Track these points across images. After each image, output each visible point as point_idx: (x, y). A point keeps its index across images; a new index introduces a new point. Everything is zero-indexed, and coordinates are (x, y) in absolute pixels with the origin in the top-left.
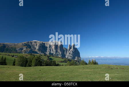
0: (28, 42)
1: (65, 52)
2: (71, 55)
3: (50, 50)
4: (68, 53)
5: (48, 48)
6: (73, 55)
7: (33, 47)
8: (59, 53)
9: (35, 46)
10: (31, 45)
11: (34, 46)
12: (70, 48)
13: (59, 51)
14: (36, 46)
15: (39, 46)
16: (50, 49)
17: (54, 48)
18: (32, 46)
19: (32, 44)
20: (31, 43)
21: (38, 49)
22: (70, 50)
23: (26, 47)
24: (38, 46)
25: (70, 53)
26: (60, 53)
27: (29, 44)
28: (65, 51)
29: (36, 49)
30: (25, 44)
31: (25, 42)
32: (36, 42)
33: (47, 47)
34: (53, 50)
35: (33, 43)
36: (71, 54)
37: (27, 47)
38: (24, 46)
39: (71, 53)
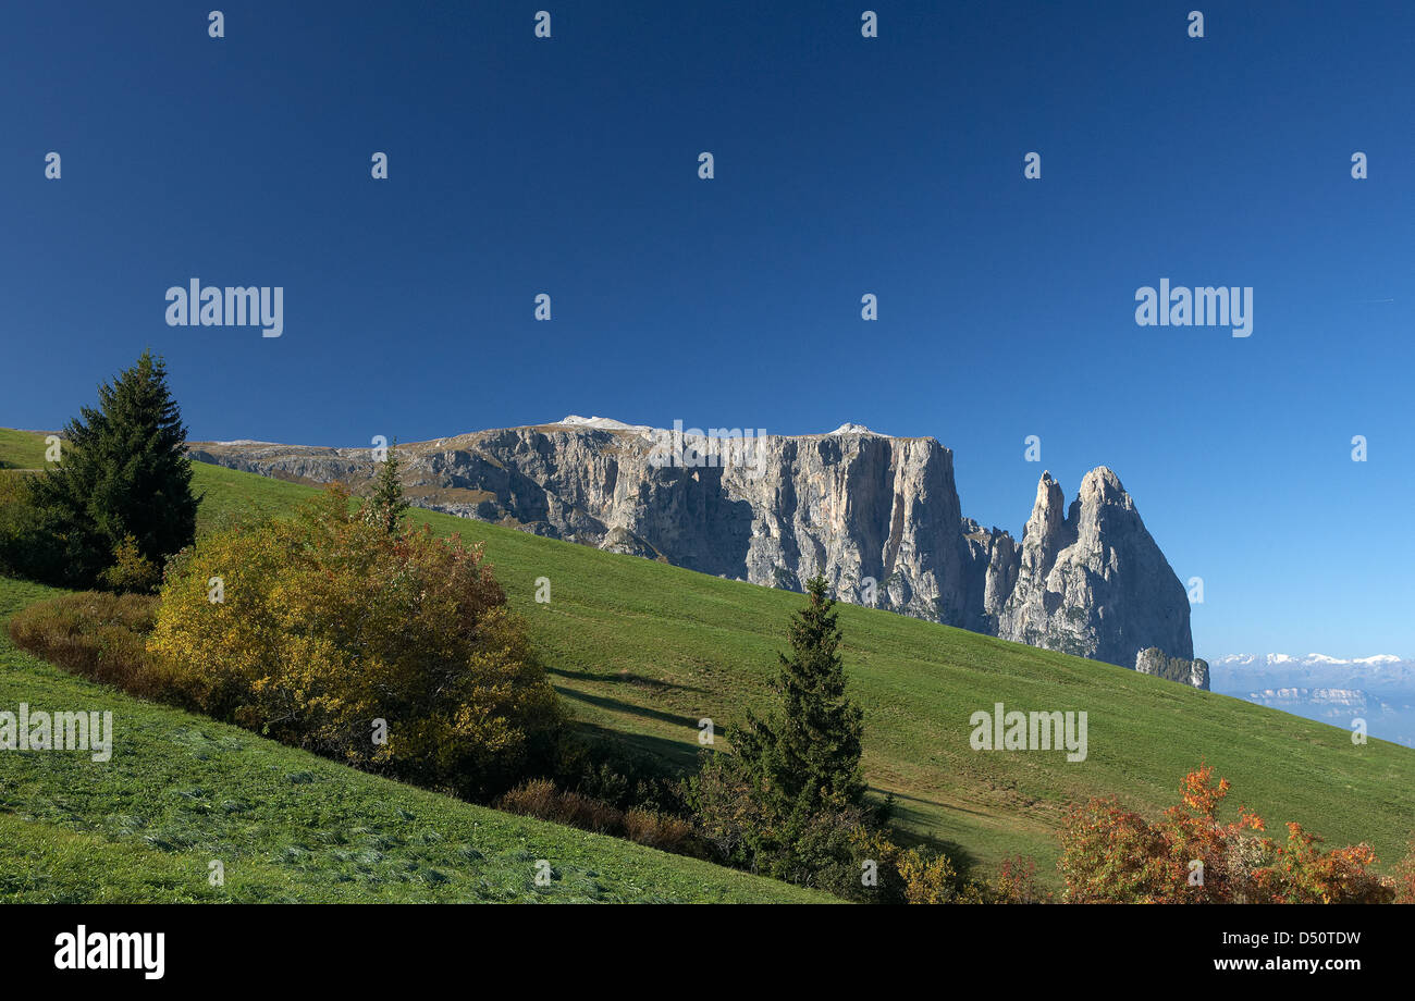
0: (509, 440)
1: (989, 579)
2: (1076, 629)
3: (789, 547)
4: (1036, 598)
5: (766, 528)
6: (1094, 620)
7: (567, 508)
8: (908, 594)
9: (593, 497)
10: (541, 479)
11: (581, 496)
12: (1063, 529)
13: (906, 561)
14: (609, 488)
15: (644, 488)
16: (787, 529)
17: (838, 526)
18: (549, 485)
19: (551, 469)
20: (543, 445)
21: (630, 538)
22: (1062, 556)
23: (478, 496)
24: (628, 488)
25: (1052, 601)
26: (918, 587)
27: (522, 460)
28: (983, 562)
29: (601, 529)
30: (463, 457)
31: (470, 441)
32: (602, 437)
33: (744, 512)
34: (821, 555)
35: (568, 456)
36: (1072, 614)
37: (490, 497)
38: (459, 483)
39: (1078, 594)
